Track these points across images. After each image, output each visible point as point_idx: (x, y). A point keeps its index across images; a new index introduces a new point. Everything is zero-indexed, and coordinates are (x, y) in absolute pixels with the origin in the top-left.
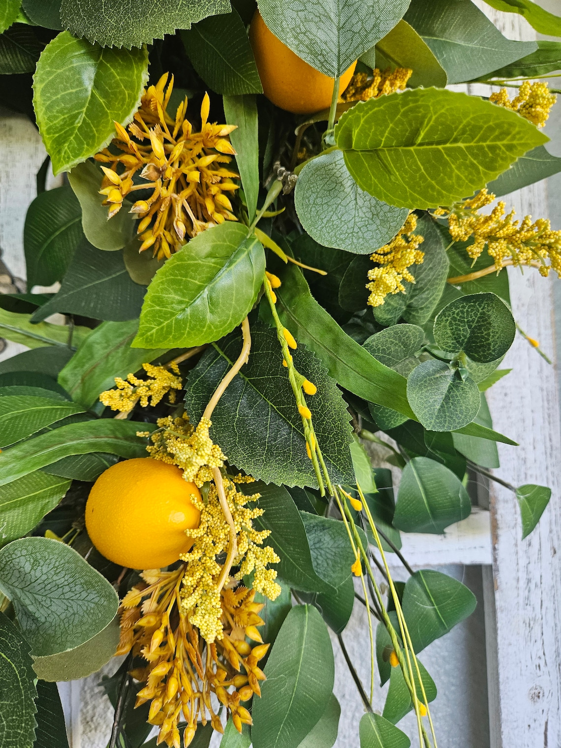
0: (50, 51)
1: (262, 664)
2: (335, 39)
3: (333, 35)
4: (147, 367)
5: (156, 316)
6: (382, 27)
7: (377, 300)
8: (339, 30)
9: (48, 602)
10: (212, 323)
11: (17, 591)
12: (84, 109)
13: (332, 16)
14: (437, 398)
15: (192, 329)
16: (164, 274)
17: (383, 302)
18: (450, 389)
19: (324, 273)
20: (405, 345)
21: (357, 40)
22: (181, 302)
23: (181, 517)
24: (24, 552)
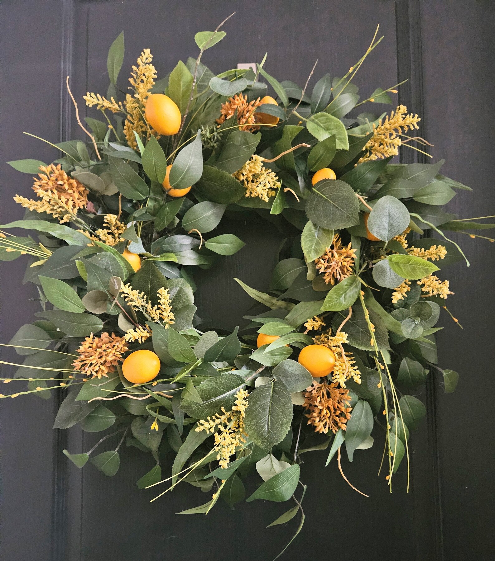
0: (307, 227)
1: (351, 413)
2: (387, 233)
3: (387, 232)
4: (315, 317)
5: (329, 302)
6: (400, 231)
7: (394, 301)
8: (388, 231)
9: (291, 380)
10: (344, 304)
11: (280, 377)
12: (315, 243)
13: (387, 228)
14: (410, 330)
15: (338, 306)
16: (333, 290)
17: (396, 302)
18: (414, 327)
19: (379, 290)
20: (403, 315)
21: (393, 234)
22: (336, 298)
23: (331, 360)
24: (287, 363)
